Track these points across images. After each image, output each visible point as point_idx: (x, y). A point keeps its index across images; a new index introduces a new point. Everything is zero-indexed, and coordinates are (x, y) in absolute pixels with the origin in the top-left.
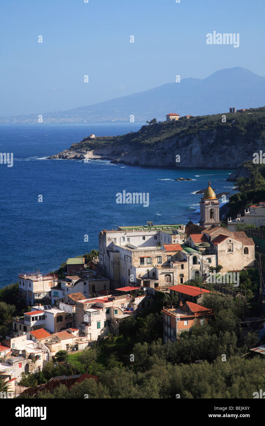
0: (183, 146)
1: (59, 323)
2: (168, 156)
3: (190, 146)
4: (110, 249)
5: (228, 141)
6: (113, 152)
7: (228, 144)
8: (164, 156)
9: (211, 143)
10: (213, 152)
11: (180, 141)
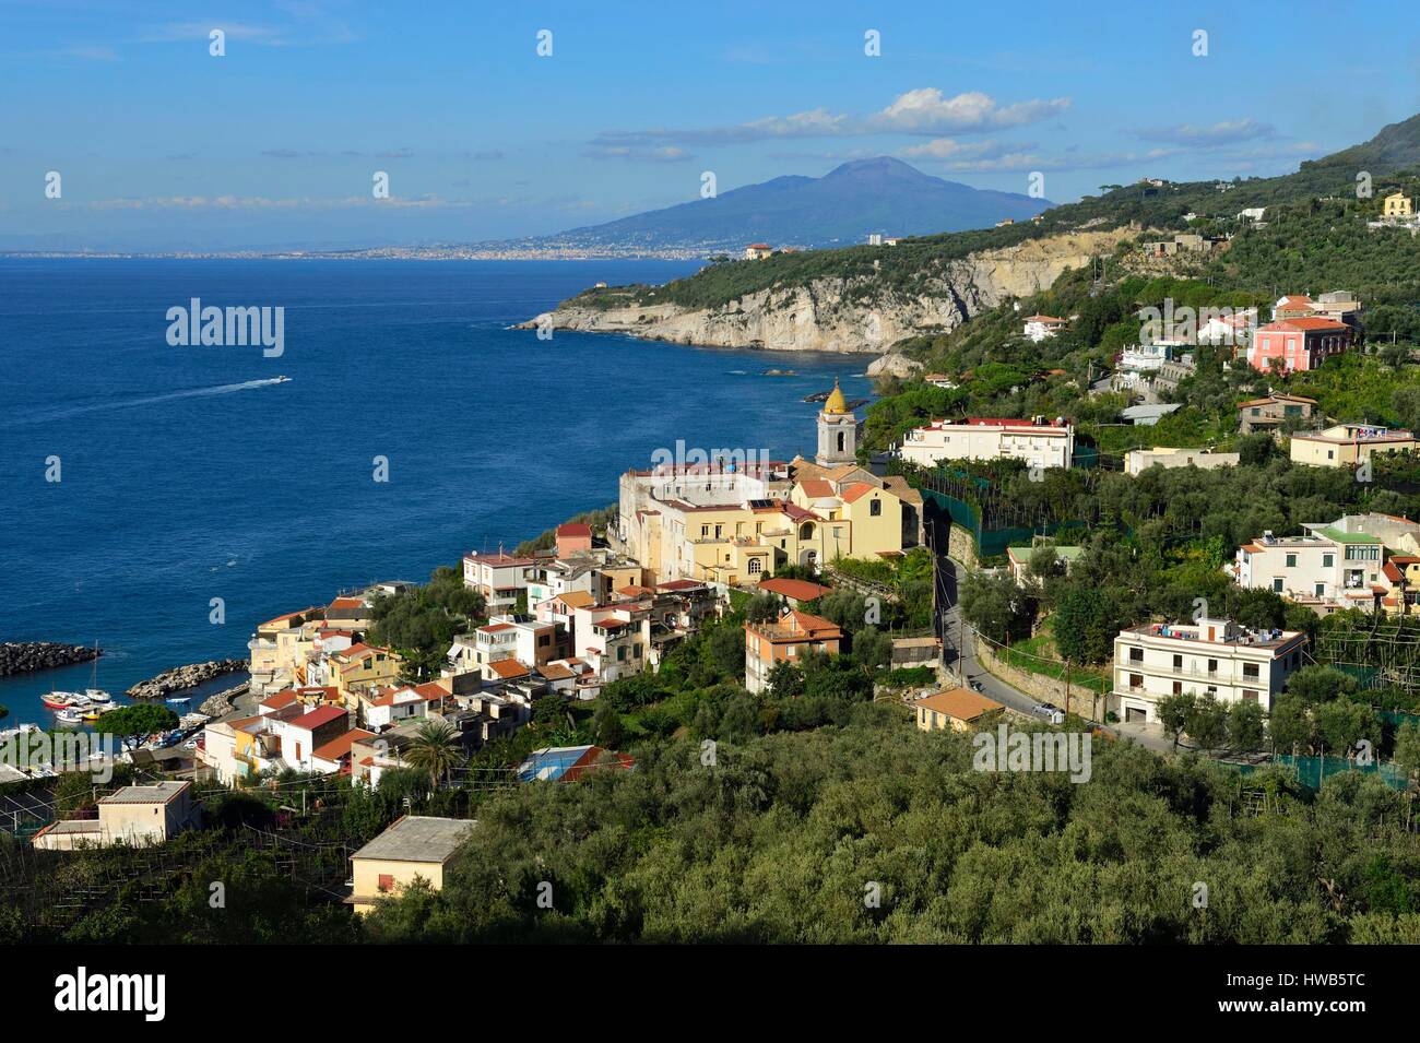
0: (779, 307)
1: (544, 647)
2: (749, 326)
3: (793, 307)
4: (643, 509)
5: (865, 300)
6: (642, 318)
7: (866, 306)
8: (743, 328)
9: (834, 302)
10: (838, 320)
11: (774, 299)
